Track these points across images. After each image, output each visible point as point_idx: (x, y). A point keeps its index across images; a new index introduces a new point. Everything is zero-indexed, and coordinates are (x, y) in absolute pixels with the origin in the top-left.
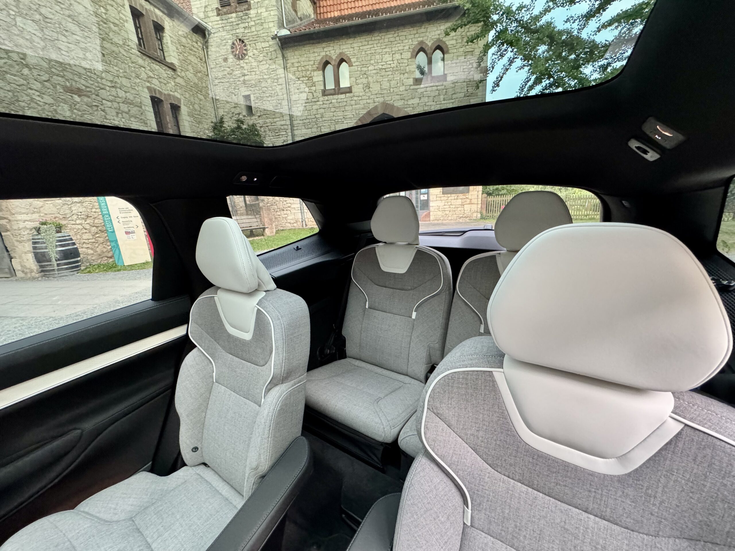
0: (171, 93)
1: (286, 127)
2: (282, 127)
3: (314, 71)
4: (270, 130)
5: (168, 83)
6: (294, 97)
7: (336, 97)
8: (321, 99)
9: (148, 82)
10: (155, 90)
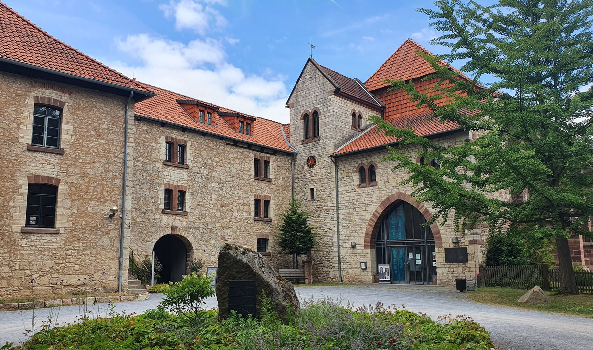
0: (267, 195)
1: (333, 208)
2: (331, 208)
3: (354, 172)
4: (323, 210)
5: (266, 190)
6: (340, 189)
7: (366, 188)
8: (357, 190)
9: (255, 192)
10: (258, 195)
